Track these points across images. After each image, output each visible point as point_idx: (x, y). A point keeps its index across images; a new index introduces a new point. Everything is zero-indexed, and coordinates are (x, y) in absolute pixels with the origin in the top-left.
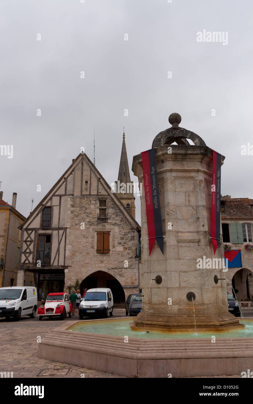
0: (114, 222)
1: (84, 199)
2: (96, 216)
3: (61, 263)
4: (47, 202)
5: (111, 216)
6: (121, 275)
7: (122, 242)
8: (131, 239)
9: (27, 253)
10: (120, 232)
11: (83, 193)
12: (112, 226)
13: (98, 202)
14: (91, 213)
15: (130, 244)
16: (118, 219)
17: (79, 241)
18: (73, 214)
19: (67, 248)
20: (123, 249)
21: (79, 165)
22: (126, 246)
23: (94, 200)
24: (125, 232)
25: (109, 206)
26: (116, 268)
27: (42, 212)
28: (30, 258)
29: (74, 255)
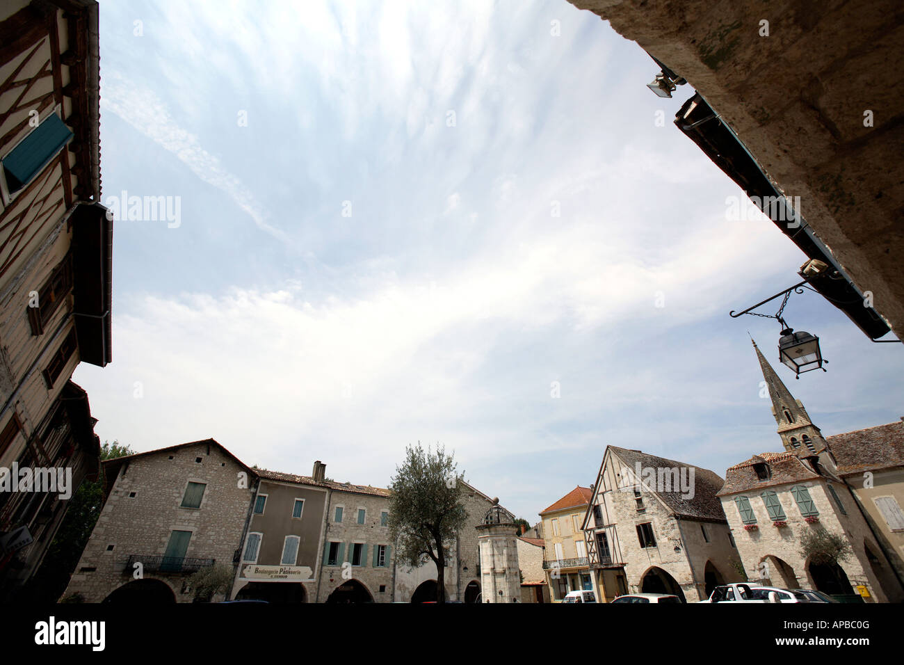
0: (652, 511)
1: (621, 492)
2: (635, 508)
3: (620, 562)
4: (595, 501)
5: (648, 506)
6: (673, 570)
7: (664, 533)
8: (673, 528)
10: (660, 522)
11: (618, 487)
12: (651, 517)
13: (633, 493)
14: (630, 506)
15: (673, 533)
17: (628, 536)
18: (616, 509)
20: (667, 540)
22: (669, 536)
23: (629, 492)
24: (664, 521)
25: (643, 495)
26: (666, 562)
27: (593, 512)
28: (596, 558)
29: (627, 551)
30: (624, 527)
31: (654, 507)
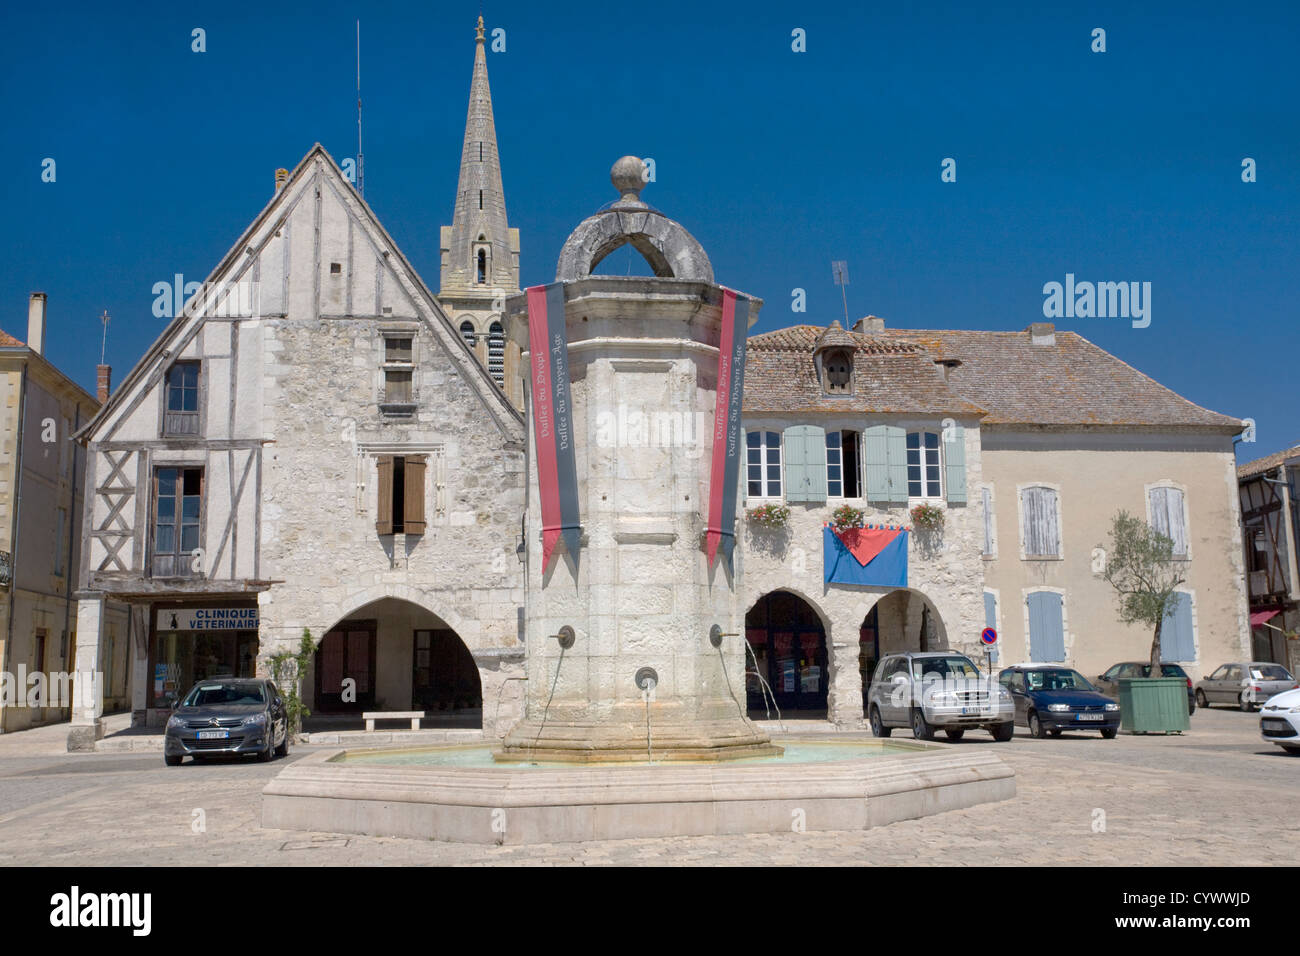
0: (443, 419)
1: (328, 331)
2: (374, 399)
3: (245, 571)
4: (185, 343)
5: (430, 398)
6: (465, 614)
7: (470, 495)
8: (504, 484)
9: (113, 533)
10: (465, 459)
11: (323, 311)
12: (434, 438)
13: (380, 344)
14: (353, 387)
15: (503, 499)
16: (457, 409)
17: (309, 490)
18: (284, 390)
19: (263, 516)
20: (473, 519)
21: (305, 198)
22: (486, 509)
23: (366, 338)
24: (481, 459)
25: (424, 358)
26: (448, 588)
27: (162, 381)
28: (126, 554)
29: (292, 540)
30: (305, 456)
31: (460, 407)
